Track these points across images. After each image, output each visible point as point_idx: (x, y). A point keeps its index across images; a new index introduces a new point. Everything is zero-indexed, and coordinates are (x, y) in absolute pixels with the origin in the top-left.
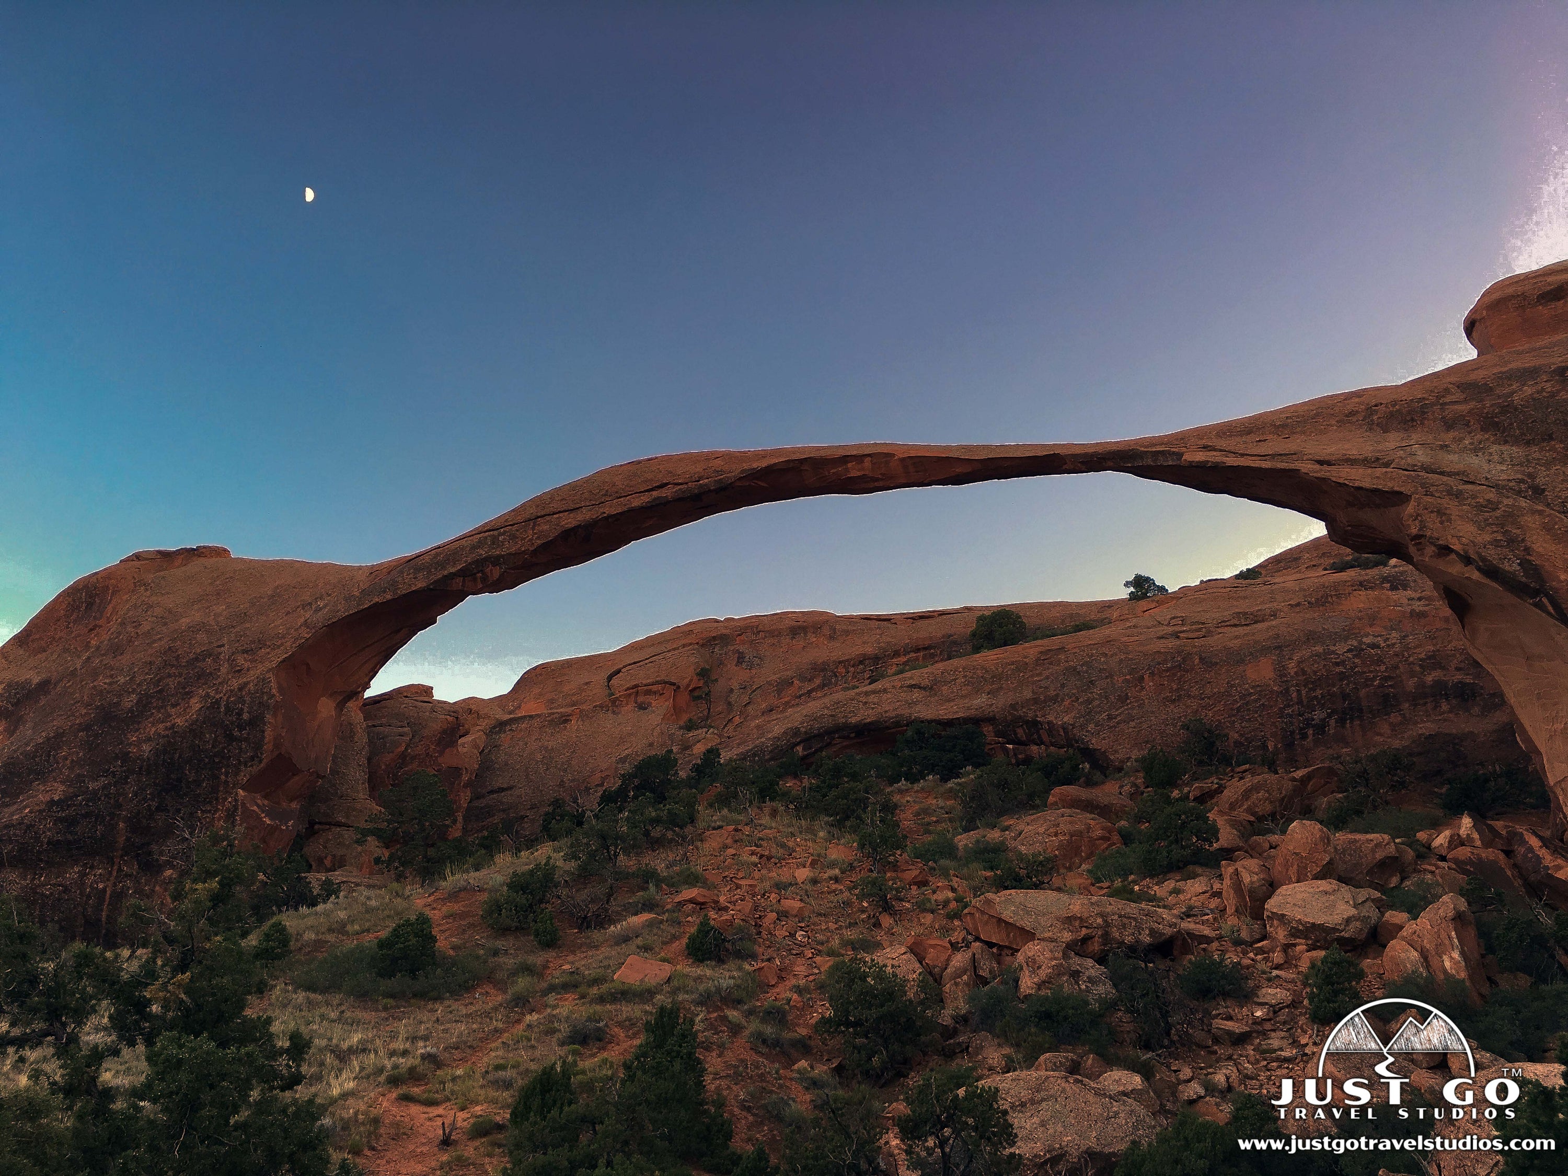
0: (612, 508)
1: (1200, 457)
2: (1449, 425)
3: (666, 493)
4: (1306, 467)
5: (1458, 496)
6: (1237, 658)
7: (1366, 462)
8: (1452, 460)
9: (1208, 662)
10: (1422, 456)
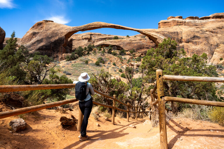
0: (96, 26)
1: (144, 32)
2: (161, 34)
3: (101, 26)
4: (151, 35)
5: (160, 39)
6: (134, 43)
7: (155, 36)
8: (161, 37)
9: (132, 43)
10: (159, 36)
